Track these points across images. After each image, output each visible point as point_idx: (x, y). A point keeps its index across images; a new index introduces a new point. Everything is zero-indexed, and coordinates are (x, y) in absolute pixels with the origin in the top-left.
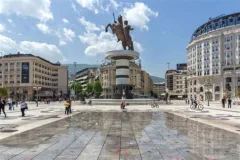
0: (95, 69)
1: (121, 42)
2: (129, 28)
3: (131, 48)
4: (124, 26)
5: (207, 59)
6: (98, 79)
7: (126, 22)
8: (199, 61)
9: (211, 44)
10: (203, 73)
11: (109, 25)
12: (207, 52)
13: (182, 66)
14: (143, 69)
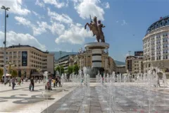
0: (73, 55)
1: (96, 36)
2: (101, 26)
3: (103, 41)
4: (98, 24)
5: (159, 48)
6: (76, 63)
7: (100, 22)
8: (153, 49)
9: (162, 37)
10: (156, 58)
11: (88, 24)
12: (159, 43)
13: (139, 53)
14: (109, 56)
